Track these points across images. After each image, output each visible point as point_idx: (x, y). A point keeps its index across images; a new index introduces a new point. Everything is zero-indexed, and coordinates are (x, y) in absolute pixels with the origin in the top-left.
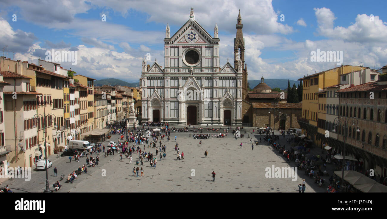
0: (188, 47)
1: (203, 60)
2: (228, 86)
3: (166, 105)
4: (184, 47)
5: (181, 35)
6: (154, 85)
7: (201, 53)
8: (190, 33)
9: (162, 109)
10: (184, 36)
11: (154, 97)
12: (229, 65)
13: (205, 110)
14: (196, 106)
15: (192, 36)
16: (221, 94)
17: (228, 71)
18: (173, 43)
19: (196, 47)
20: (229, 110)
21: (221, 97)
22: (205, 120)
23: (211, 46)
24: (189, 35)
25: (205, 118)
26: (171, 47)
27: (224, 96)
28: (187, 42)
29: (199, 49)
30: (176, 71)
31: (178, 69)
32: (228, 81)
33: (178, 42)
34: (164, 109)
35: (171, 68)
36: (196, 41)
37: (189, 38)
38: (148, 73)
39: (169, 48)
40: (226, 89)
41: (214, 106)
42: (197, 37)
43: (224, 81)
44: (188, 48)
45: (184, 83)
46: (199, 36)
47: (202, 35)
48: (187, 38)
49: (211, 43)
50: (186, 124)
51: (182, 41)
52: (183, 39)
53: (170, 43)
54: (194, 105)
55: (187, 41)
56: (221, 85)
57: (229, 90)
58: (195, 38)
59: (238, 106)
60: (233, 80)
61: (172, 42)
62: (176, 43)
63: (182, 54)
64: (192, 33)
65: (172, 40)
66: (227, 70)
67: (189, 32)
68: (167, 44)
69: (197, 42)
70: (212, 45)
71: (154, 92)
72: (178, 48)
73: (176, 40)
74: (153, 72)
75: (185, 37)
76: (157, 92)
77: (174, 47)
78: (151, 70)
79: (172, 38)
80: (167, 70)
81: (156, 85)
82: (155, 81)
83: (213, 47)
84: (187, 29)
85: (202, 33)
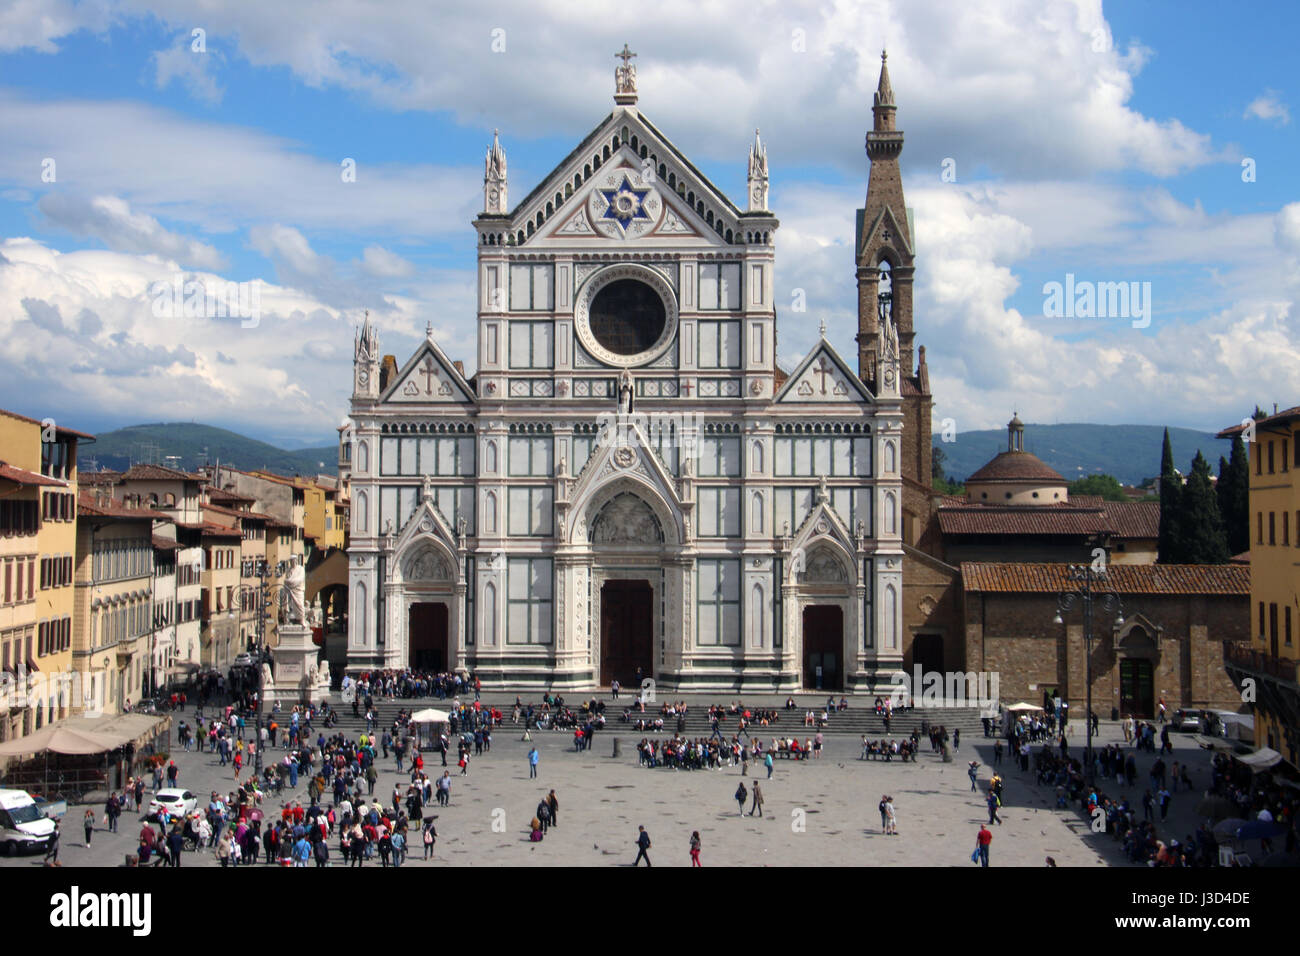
0: (606, 260)
1: (687, 330)
2: (822, 470)
3: (482, 580)
4: (582, 260)
5: (568, 195)
6: (418, 468)
7: (678, 295)
8: (616, 186)
9: (462, 601)
10: (586, 202)
11: (419, 531)
12: (827, 359)
13: (699, 602)
14: (652, 585)
15: (627, 200)
16: (784, 518)
17: (824, 392)
18: (522, 241)
19: (647, 260)
20: (832, 602)
21: (789, 532)
22: (698, 663)
23: (729, 255)
24: (610, 194)
25: (700, 649)
26: (514, 262)
27: (803, 524)
28: (600, 234)
29: (664, 273)
30: (540, 389)
31: (553, 379)
32: (822, 447)
33: (553, 235)
34: (472, 601)
35: (515, 375)
36: (647, 228)
37: (611, 213)
38: (386, 402)
39: (504, 269)
40: (813, 489)
41: (749, 583)
42: (653, 205)
43: (803, 446)
44: (605, 265)
45: (582, 458)
46: (665, 202)
47: (682, 195)
48: (597, 214)
49: (729, 240)
50: (596, 681)
51: (570, 228)
52: (579, 219)
53: (506, 238)
54: (641, 576)
55: (602, 228)
56: (783, 468)
57: (832, 496)
58: (642, 213)
59: (882, 583)
60: (852, 439)
61: (521, 234)
62: (538, 242)
63: (575, 297)
64: (626, 186)
65: (520, 226)
66: (818, 387)
67: (611, 180)
68: (492, 242)
69: (652, 234)
70: (735, 250)
71: (419, 503)
72: (554, 264)
73: (541, 221)
74: (412, 399)
75: (591, 207)
76: (436, 503)
77: (531, 262)
78: (401, 388)
79: (516, 212)
80: (490, 387)
81: (428, 469)
82: (428, 447)
83: (740, 263)
84: (597, 165)
85: (682, 184)
